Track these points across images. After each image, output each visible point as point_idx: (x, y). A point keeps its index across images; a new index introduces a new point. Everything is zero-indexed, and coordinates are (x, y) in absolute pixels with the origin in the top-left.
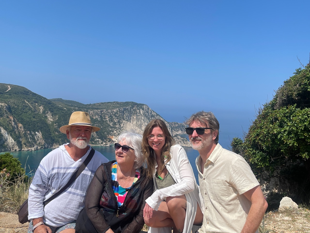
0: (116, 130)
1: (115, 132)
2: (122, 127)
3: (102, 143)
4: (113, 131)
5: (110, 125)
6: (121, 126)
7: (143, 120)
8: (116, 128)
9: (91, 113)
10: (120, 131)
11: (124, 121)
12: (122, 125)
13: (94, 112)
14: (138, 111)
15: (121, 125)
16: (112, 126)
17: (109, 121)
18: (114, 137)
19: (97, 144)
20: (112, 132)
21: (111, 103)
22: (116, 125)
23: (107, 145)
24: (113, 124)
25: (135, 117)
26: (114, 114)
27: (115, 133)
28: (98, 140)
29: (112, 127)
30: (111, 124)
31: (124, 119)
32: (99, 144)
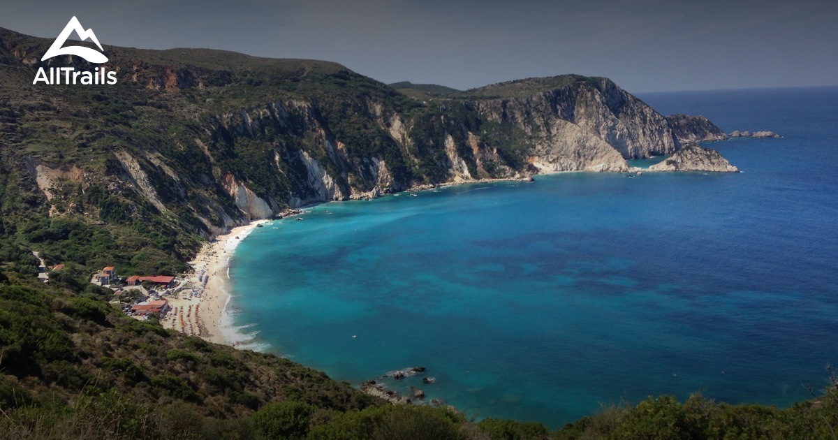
0: (540, 144)
1: (539, 147)
2: (555, 135)
3: (513, 175)
4: (534, 147)
5: (525, 134)
6: (551, 133)
7: (604, 115)
8: (541, 138)
9: (481, 109)
10: (549, 146)
11: (558, 121)
12: (554, 131)
13: (487, 106)
14: (589, 95)
15: (552, 131)
16: (530, 134)
17: (522, 124)
18: (536, 158)
19: (501, 178)
20: (531, 149)
21: (521, 81)
22: (540, 131)
23: (525, 179)
24: (532, 130)
25: (582, 111)
26: (534, 108)
27: (539, 151)
28: (503, 167)
29: (530, 138)
30: (528, 130)
31: (557, 117)
32: (507, 177)
